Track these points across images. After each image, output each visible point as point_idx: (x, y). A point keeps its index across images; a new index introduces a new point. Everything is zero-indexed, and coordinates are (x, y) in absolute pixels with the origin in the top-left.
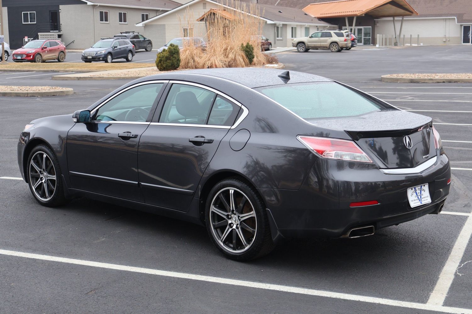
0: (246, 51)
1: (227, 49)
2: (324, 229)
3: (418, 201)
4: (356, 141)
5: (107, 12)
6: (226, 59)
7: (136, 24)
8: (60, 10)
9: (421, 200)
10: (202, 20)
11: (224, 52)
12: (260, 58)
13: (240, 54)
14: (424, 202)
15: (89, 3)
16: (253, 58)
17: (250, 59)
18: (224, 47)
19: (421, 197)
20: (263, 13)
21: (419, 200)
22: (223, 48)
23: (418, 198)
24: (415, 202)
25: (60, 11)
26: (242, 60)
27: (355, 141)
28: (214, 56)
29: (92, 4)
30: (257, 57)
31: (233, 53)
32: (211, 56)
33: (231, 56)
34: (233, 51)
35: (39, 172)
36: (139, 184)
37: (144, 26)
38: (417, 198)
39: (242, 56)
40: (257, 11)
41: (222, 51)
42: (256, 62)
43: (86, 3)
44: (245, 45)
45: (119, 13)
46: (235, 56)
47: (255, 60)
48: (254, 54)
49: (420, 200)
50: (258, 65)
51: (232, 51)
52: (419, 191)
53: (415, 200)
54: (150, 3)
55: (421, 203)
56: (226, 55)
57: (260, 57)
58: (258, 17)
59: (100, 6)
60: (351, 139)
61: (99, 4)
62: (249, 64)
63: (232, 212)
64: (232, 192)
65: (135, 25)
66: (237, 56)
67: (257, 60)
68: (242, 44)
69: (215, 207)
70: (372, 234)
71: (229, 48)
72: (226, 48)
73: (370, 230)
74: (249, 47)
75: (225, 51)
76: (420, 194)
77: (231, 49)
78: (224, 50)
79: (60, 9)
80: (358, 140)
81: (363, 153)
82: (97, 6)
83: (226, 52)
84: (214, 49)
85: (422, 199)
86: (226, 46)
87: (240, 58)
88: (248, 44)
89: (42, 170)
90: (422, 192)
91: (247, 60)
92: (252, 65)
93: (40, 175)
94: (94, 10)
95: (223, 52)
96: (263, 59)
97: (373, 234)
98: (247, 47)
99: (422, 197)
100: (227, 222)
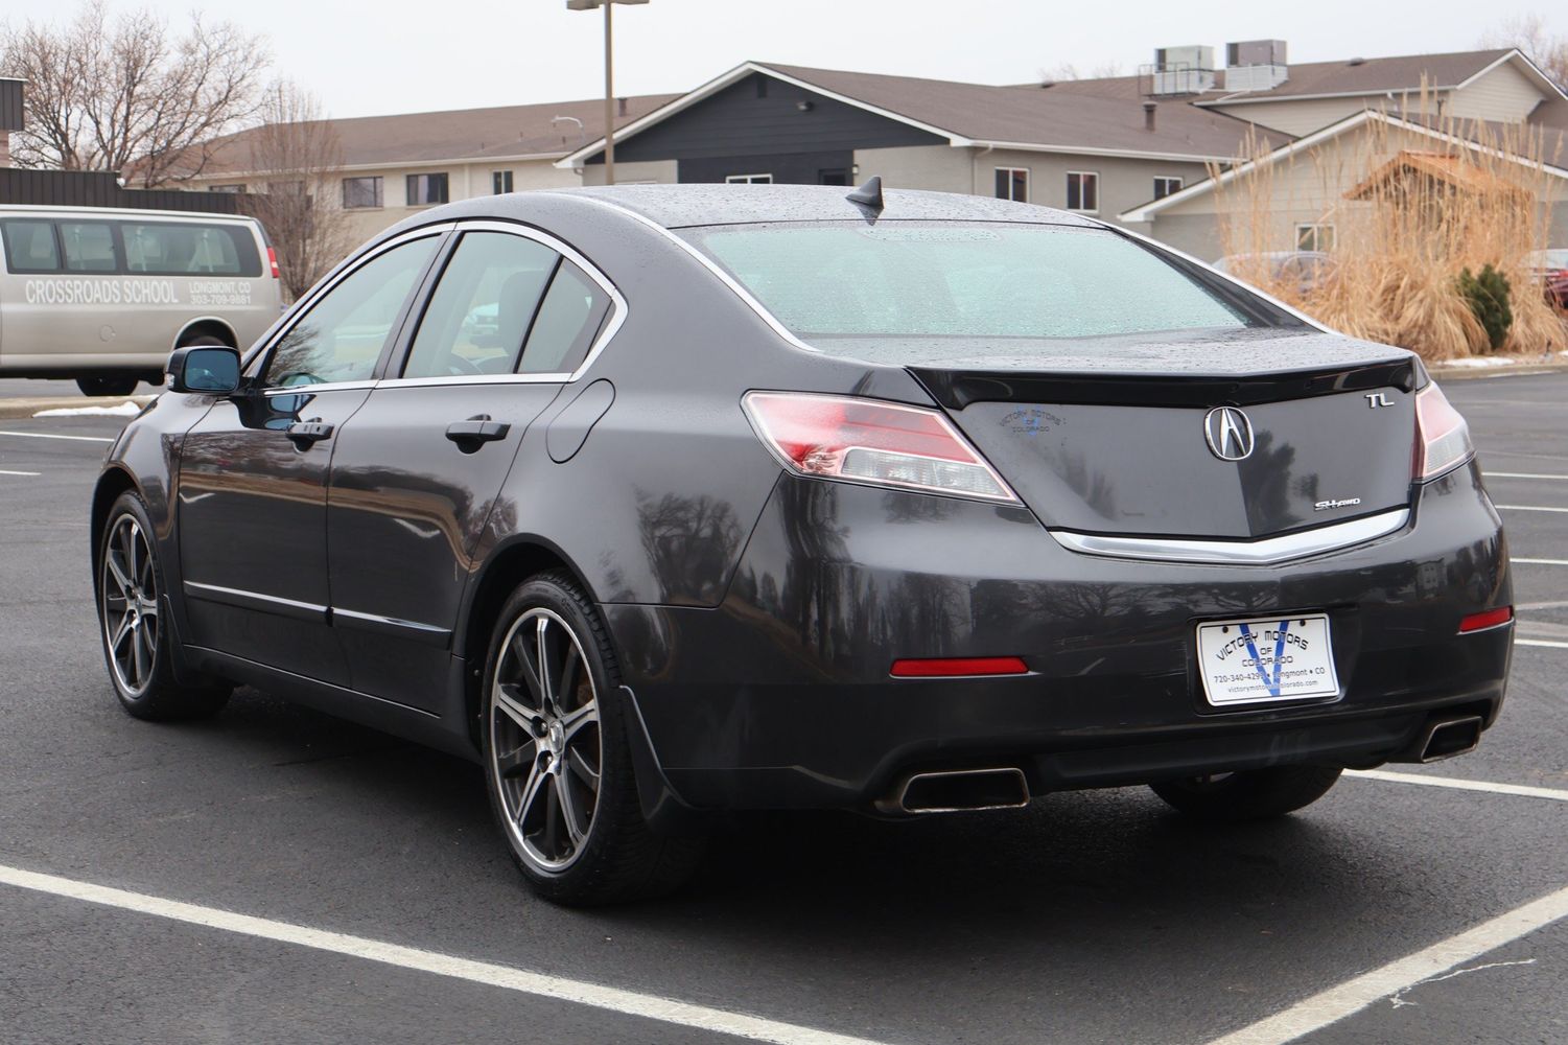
0: (1478, 297)
1: (1398, 287)
2: (796, 768)
3: (1260, 682)
4: (951, 412)
5: (1023, 174)
6: (1389, 326)
7: (1123, 214)
8: (856, 166)
9: (1277, 680)
10: (1364, 193)
11: (1385, 300)
12: (1538, 326)
13: (1451, 305)
14: (1291, 691)
15: (957, 141)
16: (1508, 321)
17: (1494, 329)
18: (1383, 281)
19: (1277, 668)
20: (1557, 153)
21: (1267, 681)
22: (1380, 282)
23: (1261, 669)
24: (1239, 683)
25: (855, 170)
26: (1457, 330)
27: (947, 410)
28: (1341, 311)
29: (967, 142)
30: (1528, 321)
31: (1421, 301)
32: (1329, 312)
33: (1412, 313)
34: (1421, 295)
35: (123, 589)
36: (329, 611)
37: (1152, 223)
38: (1254, 670)
39: (1462, 315)
40: (1532, 146)
41: (1377, 297)
42: (1523, 342)
43: (947, 141)
44: (1476, 273)
45: (1070, 176)
46: (1430, 315)
47: (1517, 329)
48: (1513, 310)
49: (1271, 678)
50: (1531, 352)
51: (1415, 295)
52: (1273, 644)
53: (1238, 678)
54: (1188, 138)
55: (1275, 692)
56: (1392, 311)
57: (1542, 322)
58: (1535, 165)
59: (998, 151)
60: (930, 402)
61: (991, 144)
62: (1489, 345)
63: (546, 708)
64: (542, 624)
65: (1119, 217)
66: (1437, 314)
67: (1528, 331)
68: (1467, 272)
69: (506, 691)
70: (1022, 803)
71: (1403, 284)
72: (1396, 283)
73: (1007, 788)
74: (1489, 280)
75: (1391, 296)
76: (1272, 655)
77: (1413, 286)
78: (1383, 294)
79: (855, 163)
80: (960, 408)
81: (975, 462)
82: (985, 152)
83: (1393, 299)
84: (1342, 287)
85: (1283, 680)
86: (1392, 276)
87: (1448, 320)
88: (1488, 268)
89: (131, 585)
90: (1288, 649)
91: (1480, 332)
92: (1506, 350)
93: (128, 602)
94: (973, 165)
95: (1381, 300)
96: (1552, 328)
97: (1024, 804)
98: (1483, 280)
99: (1285, 668)
100: (534, 746)
